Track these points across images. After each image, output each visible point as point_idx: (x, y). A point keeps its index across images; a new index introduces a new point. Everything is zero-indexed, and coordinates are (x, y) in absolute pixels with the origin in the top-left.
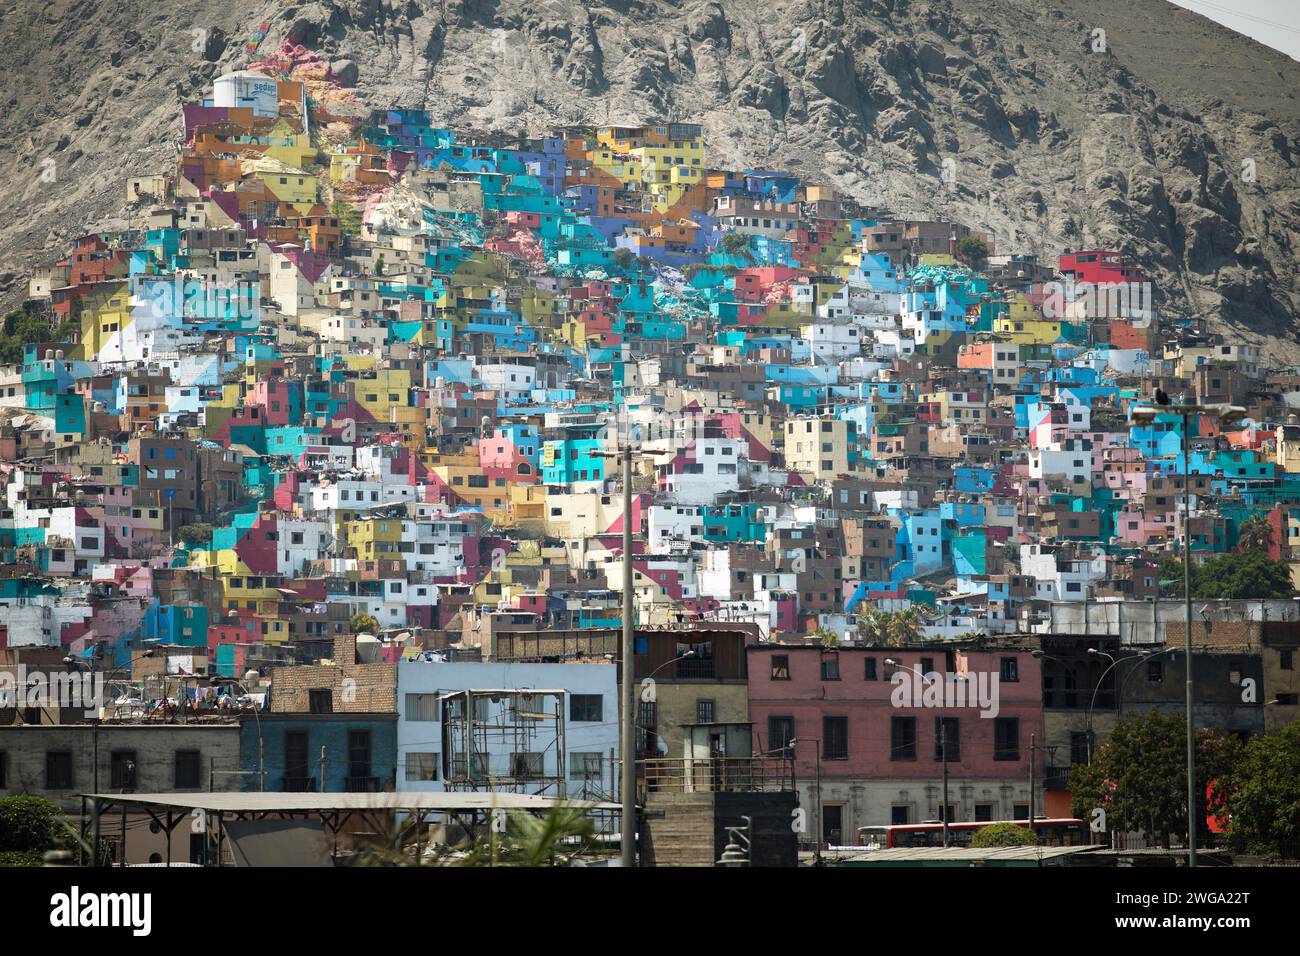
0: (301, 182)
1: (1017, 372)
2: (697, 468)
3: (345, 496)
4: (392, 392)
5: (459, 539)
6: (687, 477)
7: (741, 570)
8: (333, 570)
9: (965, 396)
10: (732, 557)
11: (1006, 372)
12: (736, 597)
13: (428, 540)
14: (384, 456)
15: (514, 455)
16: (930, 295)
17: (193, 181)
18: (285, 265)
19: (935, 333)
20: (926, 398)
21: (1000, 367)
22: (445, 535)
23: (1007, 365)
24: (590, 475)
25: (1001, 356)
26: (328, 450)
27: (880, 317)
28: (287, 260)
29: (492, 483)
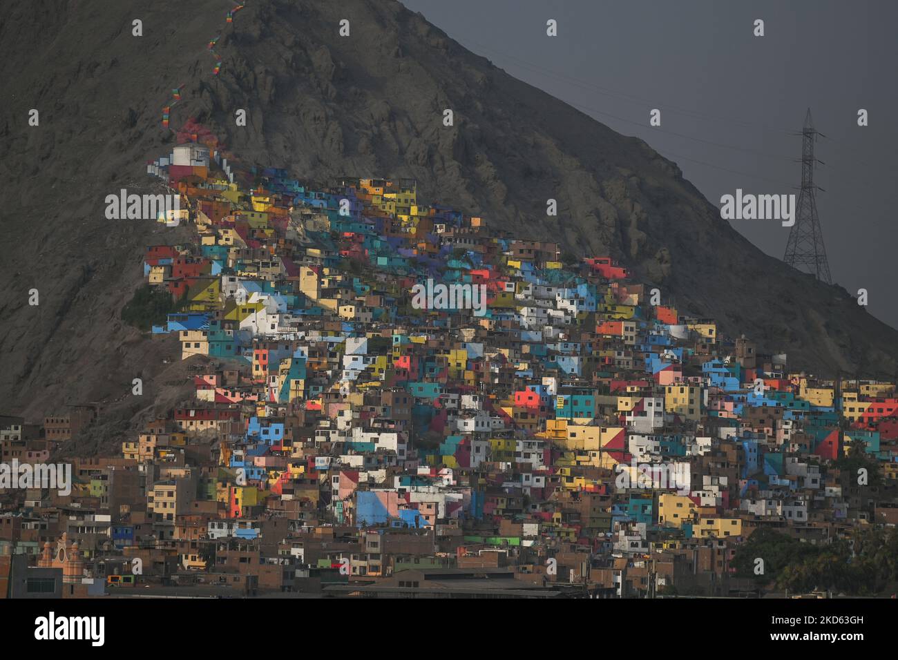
0: (261, 216)
1: (634, 338)
2: (644, 414)
3: (477, 424)
4: (458, 361)
5: (541, 451)
6: (639, 418)
7: (696, 473)
8: (500, 468)
9: (623, 353)
10: (691, 466)
11: (629, 339)
12: (693, 488)
13: (528, 451)
14: (479, 401)
15: (540, 401)
16: (574, 290)
17: (206, 214)
18: (309, 274)
19: (581, 312)
20: (598, 353)
21: (626, 335)
22: (535, 448)
23: (630, 334)
24: (585, 414)
25: (626, 329)
26: (449, 396)
27: (546, 301)
28: (311, 271)
29: (529, 416)
